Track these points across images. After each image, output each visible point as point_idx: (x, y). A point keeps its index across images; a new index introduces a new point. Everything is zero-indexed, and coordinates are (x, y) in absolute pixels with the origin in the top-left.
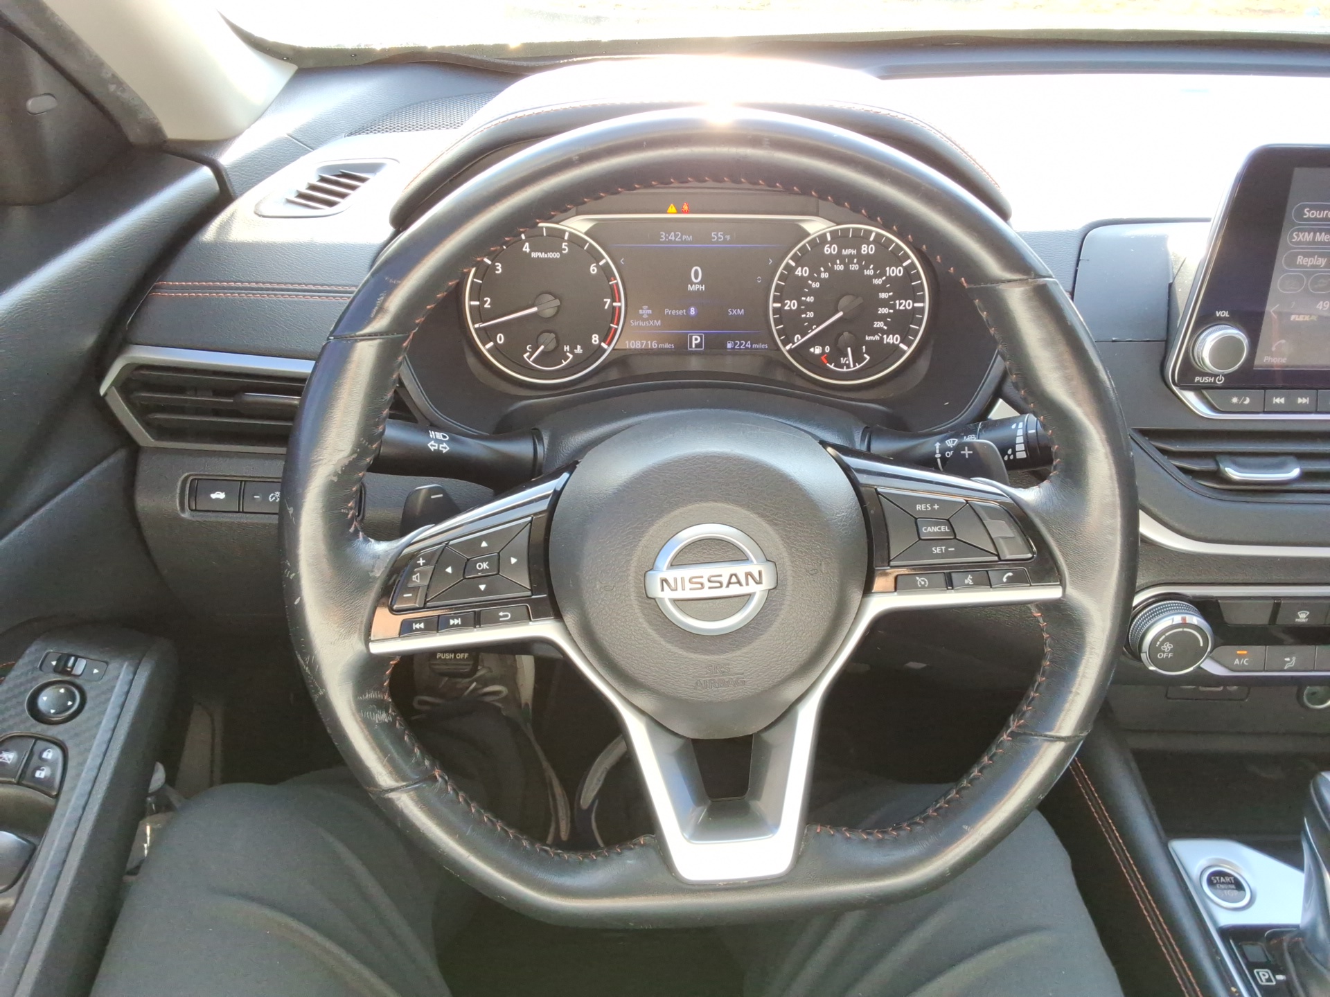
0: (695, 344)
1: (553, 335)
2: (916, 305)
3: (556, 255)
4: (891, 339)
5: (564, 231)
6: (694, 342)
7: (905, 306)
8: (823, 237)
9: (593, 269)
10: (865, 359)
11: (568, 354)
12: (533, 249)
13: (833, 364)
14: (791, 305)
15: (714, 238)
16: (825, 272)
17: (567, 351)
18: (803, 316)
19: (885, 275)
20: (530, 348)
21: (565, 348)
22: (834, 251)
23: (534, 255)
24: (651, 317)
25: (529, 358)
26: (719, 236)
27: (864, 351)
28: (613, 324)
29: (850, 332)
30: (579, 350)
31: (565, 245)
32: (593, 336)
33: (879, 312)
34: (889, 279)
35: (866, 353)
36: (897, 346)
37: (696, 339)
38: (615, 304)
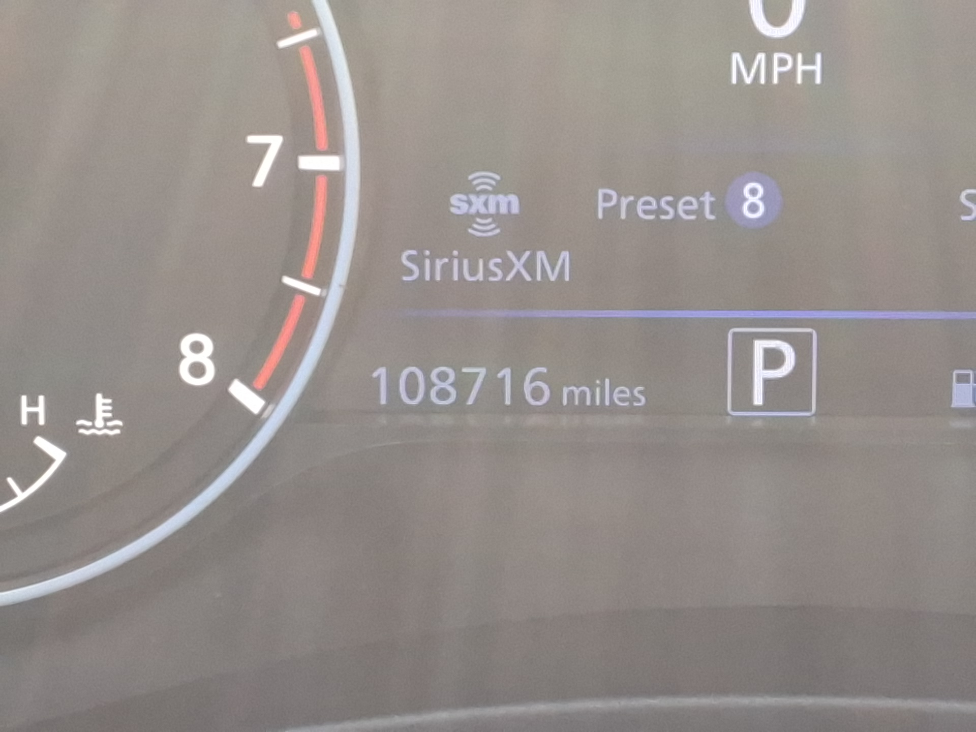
0: (767, 382)
11: (41, 442)
17: (34, 429)
21: (25, 409)
24: (515, 234)
28: (299, 275)
30: (107, 420)
32: (185, 344)
37: (773, 359)
38: (307, 163)
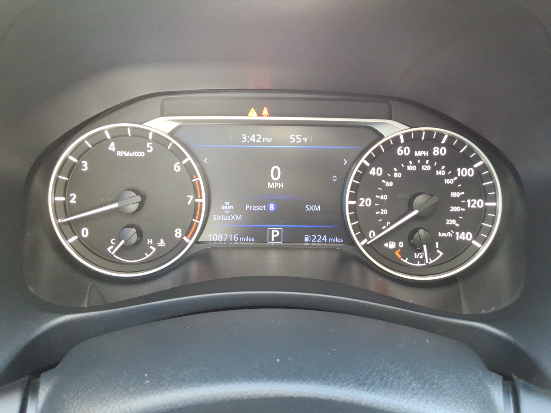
0: (275, 237)
1: (134, 230)
2: (487, 204)
3: (142, 154)
4: (464, 236)
5: (149, 131)
6: (273, 236)
7: (476, 205)
8: (396, 139)
9: (177, 167)
10: (439, 254)
11: (151, 247)
12: (118, 148)
13: (407, 259)
14: (366, 202)
15: (292, 140)
16: (398, 172)
17: (150, 245)
18: (378, 213)
19: (457, 175)
20: (114, 241)
21: (149, 241)
22: (407, 152)
23: (119, 154)
24: (232, 212)
25: (112, 250)
26: (297, 138)
27: (437, 247)
28: (195, 219)
29: (425, 230)
30: (162, 243)
31: (150, 145)
32: (176, 230)
33: (451, 210)
34: (461, 180)
35: (439, 249)
36: (469, 244)
37: (275, 233)
38: (197, 200)
